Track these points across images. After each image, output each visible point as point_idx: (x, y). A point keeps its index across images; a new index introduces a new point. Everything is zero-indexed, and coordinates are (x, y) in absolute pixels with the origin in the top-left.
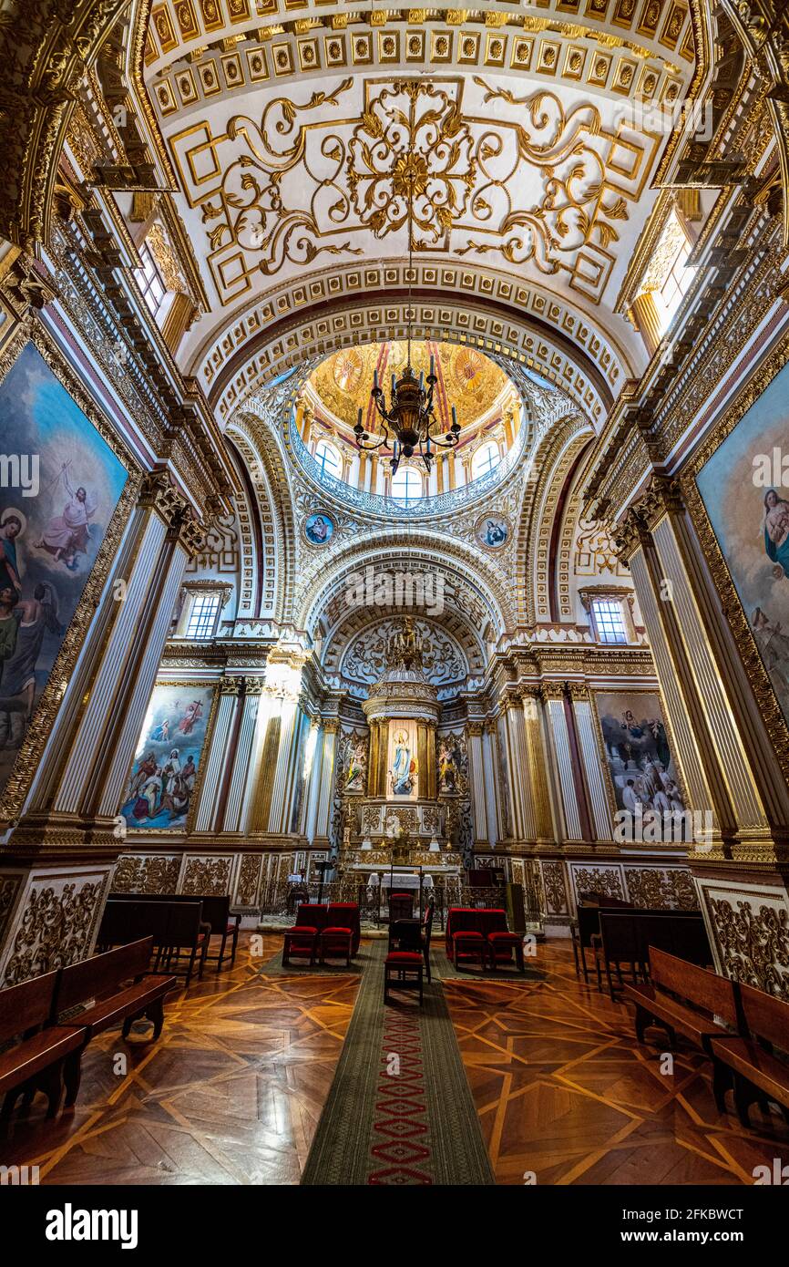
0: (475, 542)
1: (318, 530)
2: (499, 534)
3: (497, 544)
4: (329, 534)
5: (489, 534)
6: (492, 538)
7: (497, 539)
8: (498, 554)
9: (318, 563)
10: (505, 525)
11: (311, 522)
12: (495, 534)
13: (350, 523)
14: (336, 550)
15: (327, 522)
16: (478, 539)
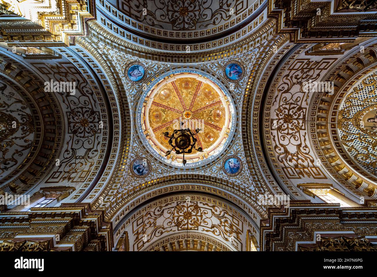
0: (132, 159)
1: (136, 72)
2: (141, 170)
3: (135, 171)
4: (133, 78)
5: (139, 166)
6: (137, 168)
7: (138, 171)
8: (131, 174)
9: (118, 68)
10: (147, 172)
11: (141, 69)
12: (140, 169)
13: (136, 91)
14: (124, 80)
15: (138, 79)
16: (134, 161)
